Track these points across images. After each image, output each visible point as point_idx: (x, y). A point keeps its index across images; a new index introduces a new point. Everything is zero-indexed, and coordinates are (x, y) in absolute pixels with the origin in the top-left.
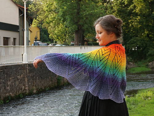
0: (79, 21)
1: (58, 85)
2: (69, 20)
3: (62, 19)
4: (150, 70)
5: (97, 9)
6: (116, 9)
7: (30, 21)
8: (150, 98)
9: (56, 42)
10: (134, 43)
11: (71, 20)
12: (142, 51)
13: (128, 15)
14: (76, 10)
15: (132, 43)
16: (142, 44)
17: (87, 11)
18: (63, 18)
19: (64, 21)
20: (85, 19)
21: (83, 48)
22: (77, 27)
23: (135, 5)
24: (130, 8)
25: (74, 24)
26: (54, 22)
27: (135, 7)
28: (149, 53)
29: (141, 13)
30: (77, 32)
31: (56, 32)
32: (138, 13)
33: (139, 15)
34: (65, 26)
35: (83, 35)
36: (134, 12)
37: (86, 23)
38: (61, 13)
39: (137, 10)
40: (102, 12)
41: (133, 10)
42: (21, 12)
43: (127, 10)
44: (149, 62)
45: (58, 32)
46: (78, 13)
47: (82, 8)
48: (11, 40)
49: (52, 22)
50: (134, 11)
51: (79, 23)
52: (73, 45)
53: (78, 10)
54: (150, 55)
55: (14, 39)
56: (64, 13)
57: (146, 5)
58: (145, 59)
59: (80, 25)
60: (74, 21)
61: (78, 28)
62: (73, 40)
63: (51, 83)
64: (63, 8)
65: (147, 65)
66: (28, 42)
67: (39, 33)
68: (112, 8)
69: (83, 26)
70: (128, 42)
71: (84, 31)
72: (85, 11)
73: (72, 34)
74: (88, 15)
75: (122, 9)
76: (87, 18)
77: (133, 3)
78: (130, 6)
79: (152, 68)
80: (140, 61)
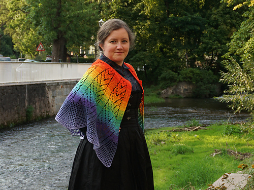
0: (59, 26)
1: (27, 120)
2: (44, 24)
3: (35, 22)
4: (164, 101)
5: (86, 9)
6: (115, 9)
8: (163, 143)
9: (23, 56)
10: (140, 60)
11: (47, 24)
12: (152, 72)
13: (132, 19)
14: (55, 10)
15: (138, 61)
16: (153, 62)
17: (72, 11)
18: (36, 20)
19: (36, 25)
20: (68, 22)
21: (65, 66)
22: (56, 34)
23: (143, 4)
24: (135, 8)
25: (52, 30)
26: (21, 26)
27: (143, 6)
28: (162, 76)
29: (152, 17)
30: (56, 42)
31: (24, 40)
32: (147, 15)
33: (149, 19)
34: (38, 32)
35: (65, 47)
36: (142, 15)
37: (70, 29)
38: (32, 14)
39: (147, 12)
40: (94, 12)
41: (140, 11)
43: (132, 11)
44: (162, 89)
45: (27, 41)
46: (59, 14)
47: (64, 6)
49: (18, 26)
50: (142, 12)
51: (59, 29)
52: (50, 61)
53: (59, 9)
54: (164, 79)
56: (37, 13)
57: (160, 5)
58: (156, 84)
59: (61, 32)
60: (51, 25)
61: (58, 36)
62: (50, 54)
63: (17, 116)
64: (36, 6)
65: (159, 94)
68: (109, 7)
69: (65, 33)
70: (132, 59)
71: (66, 41)
72: (68, 11)
73: (48, 45)
74: (73, 17)
75: (123, 9)
76: (71, 22)
77: (140, 1)
78: (136, 4)
79: (167, 98)
80: (149, 87)
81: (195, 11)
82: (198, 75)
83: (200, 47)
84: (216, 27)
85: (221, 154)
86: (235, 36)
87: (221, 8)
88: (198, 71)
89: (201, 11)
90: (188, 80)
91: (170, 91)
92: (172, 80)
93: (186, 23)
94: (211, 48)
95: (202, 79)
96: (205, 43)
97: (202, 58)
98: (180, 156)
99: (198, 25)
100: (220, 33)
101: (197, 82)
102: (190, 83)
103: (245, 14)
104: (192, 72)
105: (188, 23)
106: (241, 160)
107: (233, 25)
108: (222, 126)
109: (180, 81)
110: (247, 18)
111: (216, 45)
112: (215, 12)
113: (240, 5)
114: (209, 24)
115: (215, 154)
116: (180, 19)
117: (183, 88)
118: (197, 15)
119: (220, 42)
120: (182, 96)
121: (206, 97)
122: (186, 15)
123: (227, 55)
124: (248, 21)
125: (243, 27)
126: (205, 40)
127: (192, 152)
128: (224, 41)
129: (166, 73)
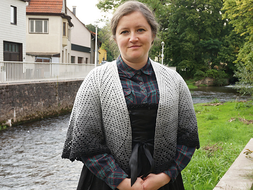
4: (197, 87)
7: (100, 45)
8: (199, 112)
12: (190, 71)
15: (182, 65)
16: (191, 66)
28: (196, 74)
42: (93, 36)
48: (84, 60)
54: (197, 75)
55: (87, 59)
58: (192, 78)
65: (194, 84)
66: (98, 61)
67: (106, 55)
77: (184, 31)
79: (198, 86)
80: (188, 80)
81: (215, 38)
82: (216, 73)
83: (218, 57)
84: (227, 46)
85: (235, 120)
86: (241, 51)
87: (230, 35)
88: (216, 71)
89: (219, 37)
90: (211, 76)
91: (200, 82)
92: (202, 76)
93: (210, 44)
94: (224, 58)
95: (218, 76)
96: (221, 55)
97: (219, 64)
98: (210, 121)
99: (217, 45)
100: (230, 49)
101: (216, 77)
102: (212, 78)
103: (247, 38)
104: (213, 71)
105: (211, 44)
106: (248, 124)
107: (237, 46)
108: (233, 103)
109: (206, 77)
110: (248, 40)
111: (227, 56)
112: (227, 38)
113: (245, 33)
114: (223, 45)
115: (231, 120)
116: (206, 42)
117: (207, 80)
118: (217, 40)
119: (229, 55)
120: (207, 85)
121: (221, 86)
122: (210, 40)
123: (236, 61)
124: (248, 42)
125: (246, 45)
126: (221, 54)
127: (217, 118)
128: (232, 54)
129: (198, 72)
